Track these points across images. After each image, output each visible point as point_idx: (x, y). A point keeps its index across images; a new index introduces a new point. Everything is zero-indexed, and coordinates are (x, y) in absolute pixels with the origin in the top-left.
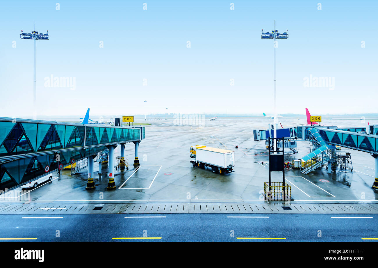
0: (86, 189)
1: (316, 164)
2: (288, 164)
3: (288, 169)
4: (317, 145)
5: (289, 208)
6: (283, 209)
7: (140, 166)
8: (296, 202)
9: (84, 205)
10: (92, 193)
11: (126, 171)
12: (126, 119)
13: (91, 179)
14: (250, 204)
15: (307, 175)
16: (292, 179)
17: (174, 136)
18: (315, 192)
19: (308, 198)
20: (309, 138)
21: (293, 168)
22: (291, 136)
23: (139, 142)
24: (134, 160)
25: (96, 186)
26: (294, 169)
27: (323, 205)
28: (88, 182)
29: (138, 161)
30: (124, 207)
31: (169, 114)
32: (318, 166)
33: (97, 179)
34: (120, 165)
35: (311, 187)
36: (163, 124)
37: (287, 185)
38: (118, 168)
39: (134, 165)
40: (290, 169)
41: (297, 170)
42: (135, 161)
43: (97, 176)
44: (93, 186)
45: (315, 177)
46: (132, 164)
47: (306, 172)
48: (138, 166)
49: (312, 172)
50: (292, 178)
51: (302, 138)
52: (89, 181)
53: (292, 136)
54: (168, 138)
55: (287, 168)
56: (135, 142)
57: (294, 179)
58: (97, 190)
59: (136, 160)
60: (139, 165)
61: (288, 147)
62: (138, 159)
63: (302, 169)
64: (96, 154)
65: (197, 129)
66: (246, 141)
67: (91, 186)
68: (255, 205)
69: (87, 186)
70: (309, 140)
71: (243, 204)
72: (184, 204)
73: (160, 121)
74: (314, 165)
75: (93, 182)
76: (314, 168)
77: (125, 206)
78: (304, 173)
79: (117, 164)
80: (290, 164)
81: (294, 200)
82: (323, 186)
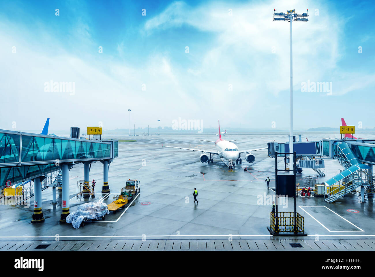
0: (32, 222)
1: (344, 190)
2: (309, 190)
3: (308, 197)
4: (347, 165)
5: (299, 246)
6: (290, 246)
7: (110, 194)
8: (310, 238)
9: (24, 242)
10: (39, 228)
11: (91, 200)
12: (92, 131)
13: (38, 208)
14: (248, 241)
15: (332, 204)
16: (312, 209)
17: (164, 155)
18: (338, 225)
19: (327, 233)
20: (337, 155)
21: (315, 195)
22: (317, 153)
23: (109, 162)
24: (103, 185)
25: (46, 218)
26: (317, 196)
27: (344, 241)
28: (34, 213)
29: (108, 187)
30: (78, 244)
31: (163, 128)
32: (346, 192)
33: (49, 210)
34: (83, 192)
35: (334, 219)
36: (152, 141)
37: (300, 215)
38: (79, 196)
39: (102, 192)
40: (311, 197)
41: (320, 198)
42: (104, 188)
43: (50, 206)
44: (41, 219)
45: (341, 206)
46: (99, 192)
47: (331, 201)
48: (108, 194)
49: (338, 200)
50: (312, 207)
51: (328, 155)
52: (35, 211)
53: (319, 152)
54: (155, 159)
55: (307, 195)
56: (103, 162)
57: (314, 209)
58: (46, 224)
59: (105, 185)
60: (109, 192)
61: (312, 167)
62: (107, 184)
63: (326, 197)
64: (44, 175)
65: (196, 147)
66: (260, 162)
67: (37, 219)
68: (255, 241)
69: (33, 218)
70: (337, 158)
71: (238, 241)
72: (160, 241)
73: (149, 137)
74: (342, 191)
75: (41, 212)
76: (342, 194)
77: (80, 244)
78: (329, 202)
79: (79, 191)
80: (312, 190)
81: (308, 236)
82: (350, 218)
